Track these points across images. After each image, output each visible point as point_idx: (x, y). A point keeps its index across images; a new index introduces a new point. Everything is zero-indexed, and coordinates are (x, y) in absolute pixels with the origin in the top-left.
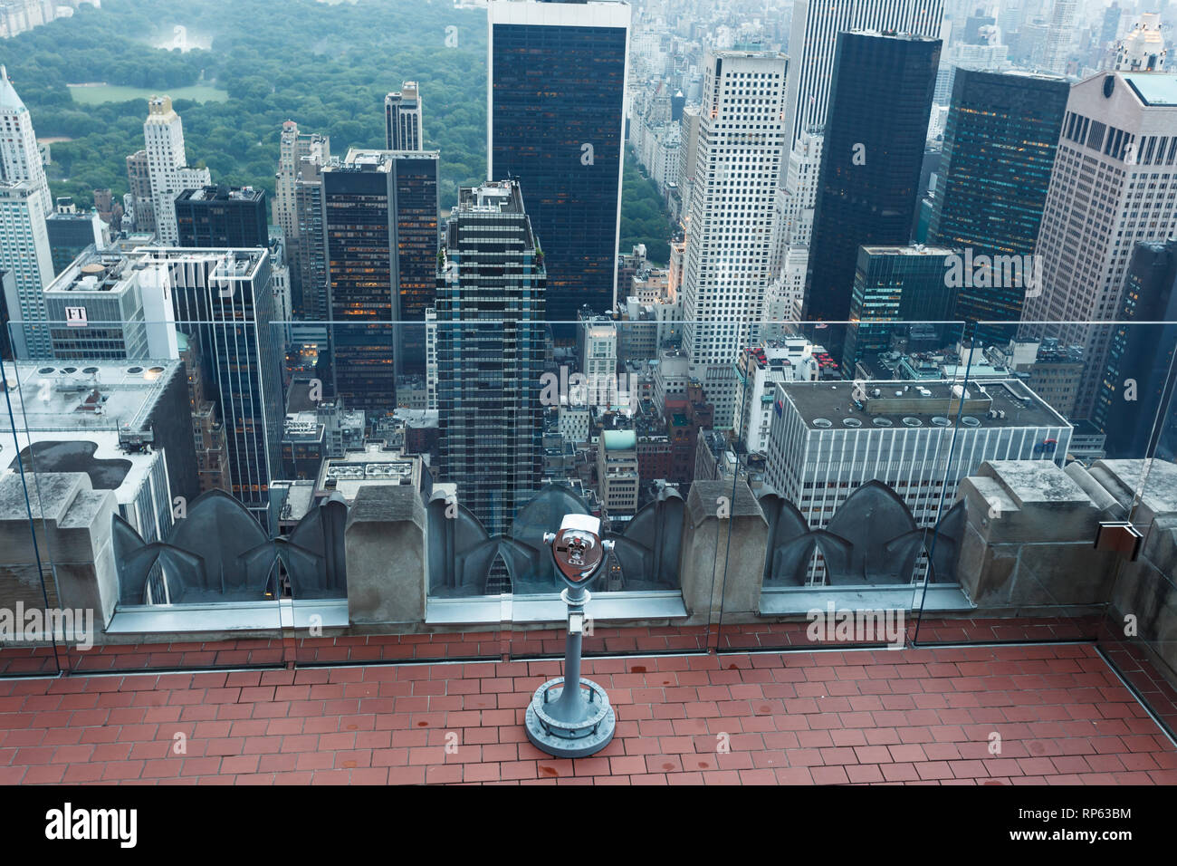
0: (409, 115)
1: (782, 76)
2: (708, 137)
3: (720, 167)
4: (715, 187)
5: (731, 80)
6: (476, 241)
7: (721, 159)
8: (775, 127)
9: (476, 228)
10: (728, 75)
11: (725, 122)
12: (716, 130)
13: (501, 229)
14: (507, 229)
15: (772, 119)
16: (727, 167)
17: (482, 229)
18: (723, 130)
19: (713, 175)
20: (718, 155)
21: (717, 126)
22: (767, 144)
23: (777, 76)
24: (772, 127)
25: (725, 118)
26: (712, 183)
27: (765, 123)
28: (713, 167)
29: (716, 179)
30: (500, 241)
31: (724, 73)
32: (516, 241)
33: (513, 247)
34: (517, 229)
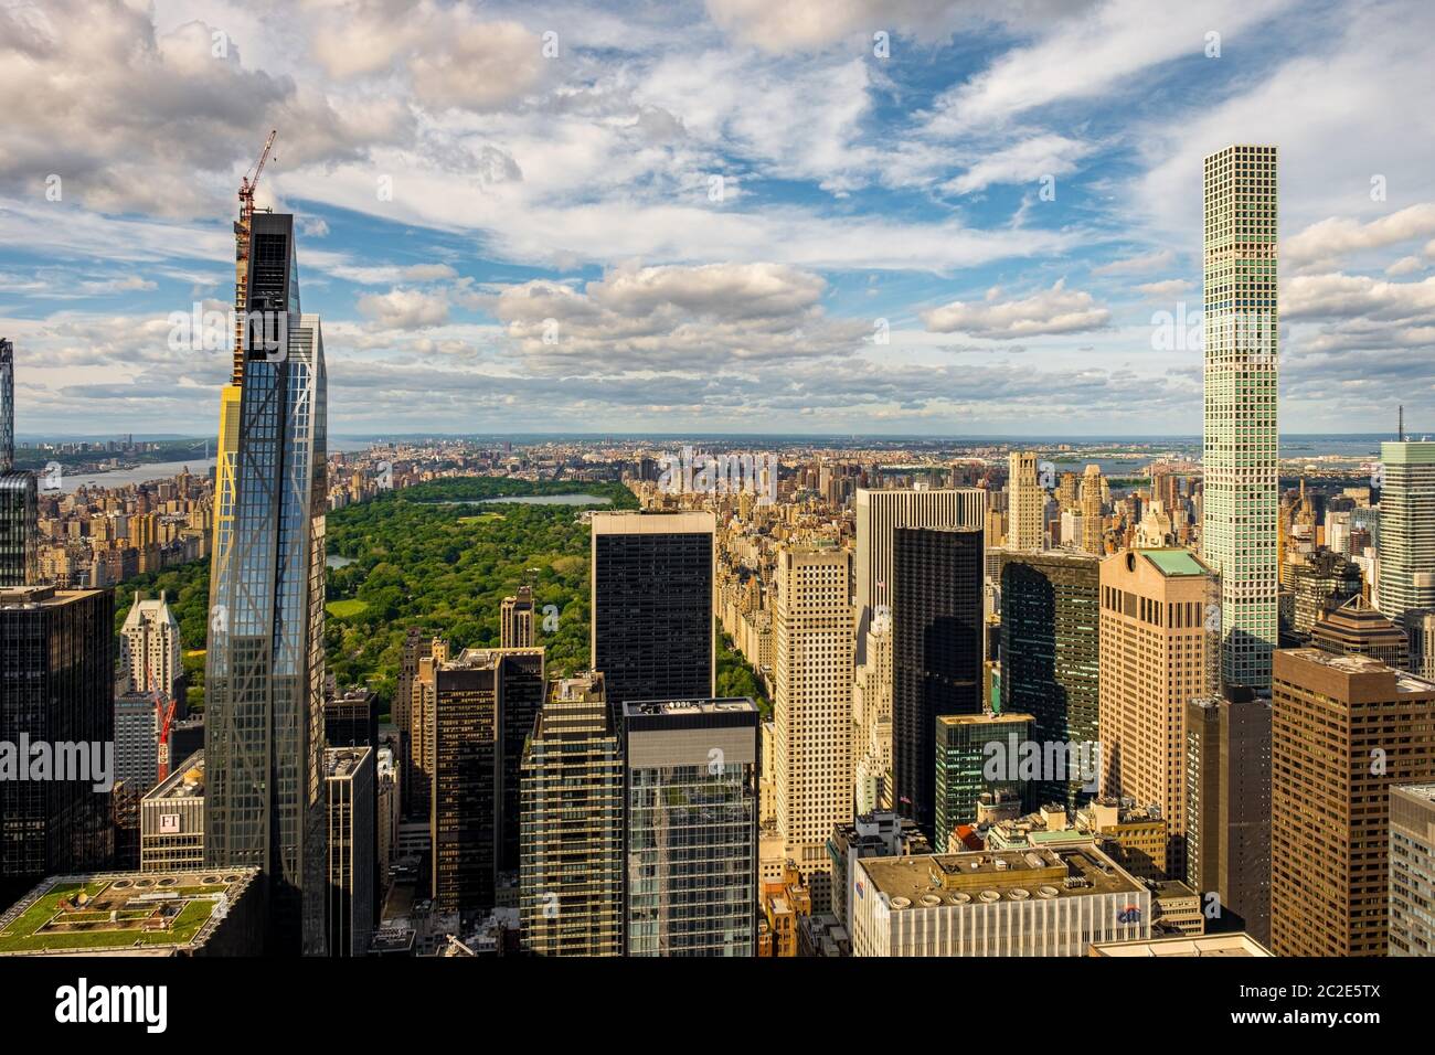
1: (846, 567)
2: (785, 623)
3: (798, 650)
5: (802, 572)
6: (560, 730)
7: (799, 642)
8: (845, 612)
9: (560, 718)
10: (798, 568)
11: (799, 609)
12: (792, 617)
13: (583, 717)
14: (589, 717)
15: (842, 604)
16: (804, 649)
17: (566, 718)
18: (799, 616)
19: (793, 657)
20: (796, 638)
21: (793, 613)
22: (839, 626)
23: (841, 567)
24: (842, 612)
25: (799, 605)
27: (836, 608)
28: (792, 650)
29: (796, 661)
30: (583, 729)
31: (794, 566)
32: (598, 729)
33: (595, 735)
34: (598, 717)
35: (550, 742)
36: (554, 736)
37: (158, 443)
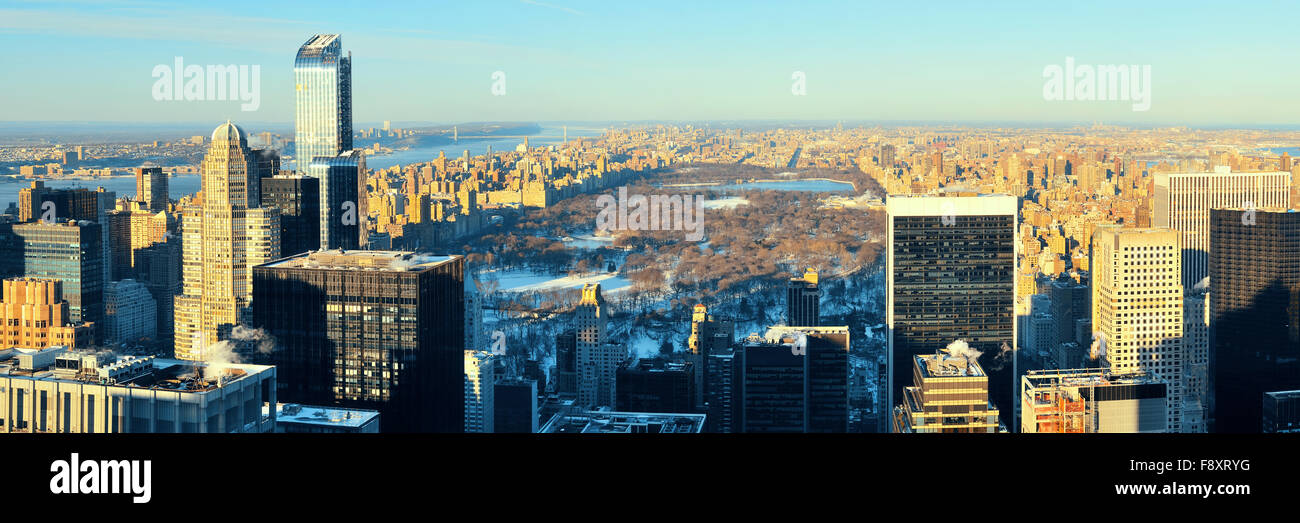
0: (811, 296)
1: (1175, 247)
2: (1111, 304)
3: (1126, 330)
4: (1123, 348)
5: (1129, 253)
6: (940, 403)
7: (1126, 322)
8: (1174, 292)
9: (940, 392)
10: (1126, 249)
11: (1126, 290)
12: (1119, 297)
13: (965, 391)
14: (971, 391)
15: (1170, 284)
16: (1132, 329)
17: (947, 392)
18: (1126, 297)
19: (1119, 337)
20: (1123, 319)
21: (1120, 293)
22: (1167, 306)
23: (1171, 248)
24: (1170, 292)
25: (1126, 286)
26: (1119, 344)
27: (1164, 288)
28: (1119, 330)
29: (1122, 341)
30: (964, 403)
31: (1122, 248)
32: (980, 402)
33: (977, 408)
34: (980, 391)
35: (931, 415)
36: (935, 409)
37: (413, 129)
